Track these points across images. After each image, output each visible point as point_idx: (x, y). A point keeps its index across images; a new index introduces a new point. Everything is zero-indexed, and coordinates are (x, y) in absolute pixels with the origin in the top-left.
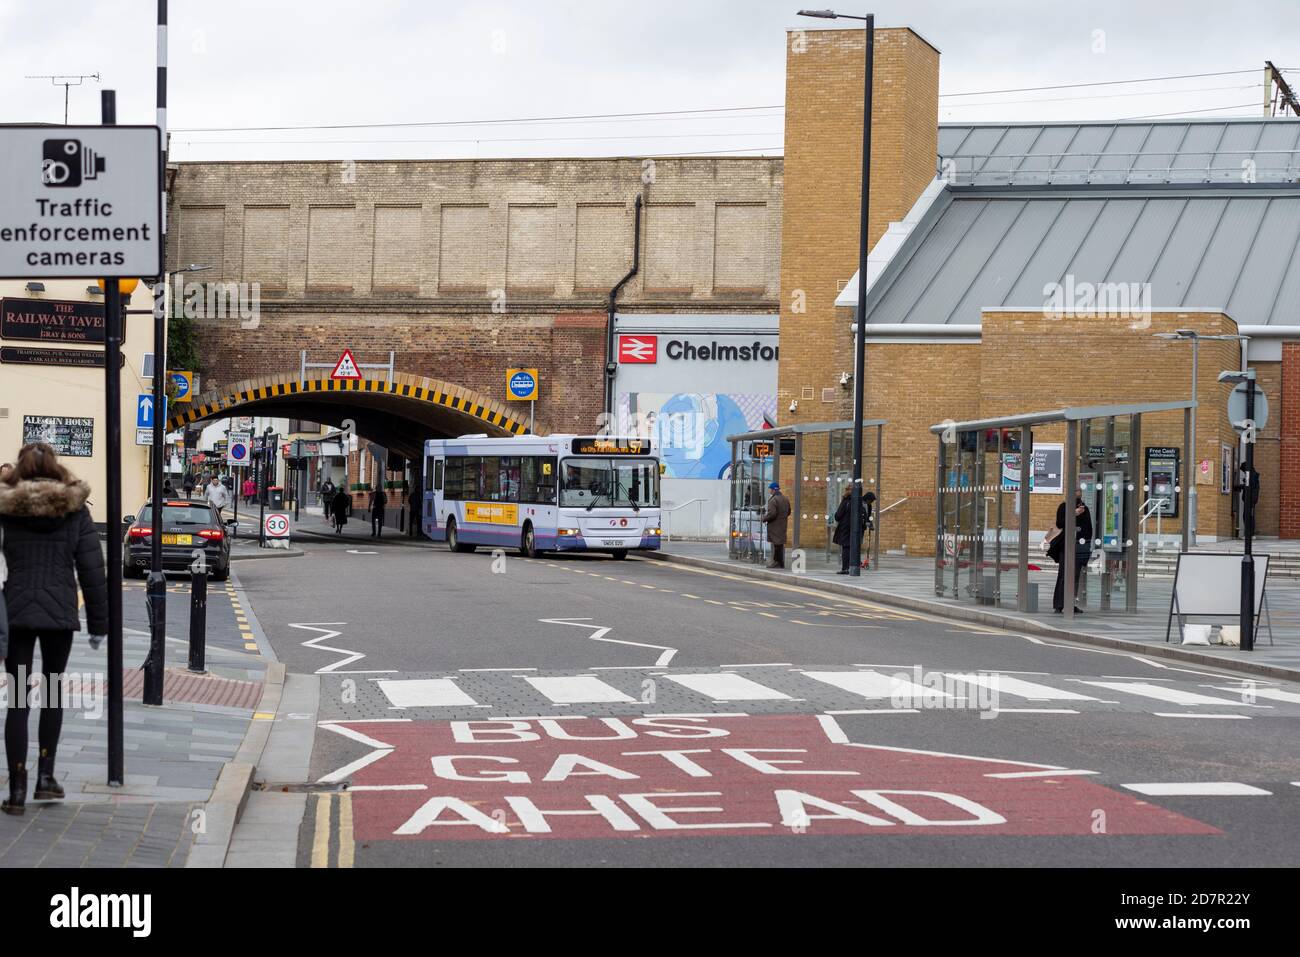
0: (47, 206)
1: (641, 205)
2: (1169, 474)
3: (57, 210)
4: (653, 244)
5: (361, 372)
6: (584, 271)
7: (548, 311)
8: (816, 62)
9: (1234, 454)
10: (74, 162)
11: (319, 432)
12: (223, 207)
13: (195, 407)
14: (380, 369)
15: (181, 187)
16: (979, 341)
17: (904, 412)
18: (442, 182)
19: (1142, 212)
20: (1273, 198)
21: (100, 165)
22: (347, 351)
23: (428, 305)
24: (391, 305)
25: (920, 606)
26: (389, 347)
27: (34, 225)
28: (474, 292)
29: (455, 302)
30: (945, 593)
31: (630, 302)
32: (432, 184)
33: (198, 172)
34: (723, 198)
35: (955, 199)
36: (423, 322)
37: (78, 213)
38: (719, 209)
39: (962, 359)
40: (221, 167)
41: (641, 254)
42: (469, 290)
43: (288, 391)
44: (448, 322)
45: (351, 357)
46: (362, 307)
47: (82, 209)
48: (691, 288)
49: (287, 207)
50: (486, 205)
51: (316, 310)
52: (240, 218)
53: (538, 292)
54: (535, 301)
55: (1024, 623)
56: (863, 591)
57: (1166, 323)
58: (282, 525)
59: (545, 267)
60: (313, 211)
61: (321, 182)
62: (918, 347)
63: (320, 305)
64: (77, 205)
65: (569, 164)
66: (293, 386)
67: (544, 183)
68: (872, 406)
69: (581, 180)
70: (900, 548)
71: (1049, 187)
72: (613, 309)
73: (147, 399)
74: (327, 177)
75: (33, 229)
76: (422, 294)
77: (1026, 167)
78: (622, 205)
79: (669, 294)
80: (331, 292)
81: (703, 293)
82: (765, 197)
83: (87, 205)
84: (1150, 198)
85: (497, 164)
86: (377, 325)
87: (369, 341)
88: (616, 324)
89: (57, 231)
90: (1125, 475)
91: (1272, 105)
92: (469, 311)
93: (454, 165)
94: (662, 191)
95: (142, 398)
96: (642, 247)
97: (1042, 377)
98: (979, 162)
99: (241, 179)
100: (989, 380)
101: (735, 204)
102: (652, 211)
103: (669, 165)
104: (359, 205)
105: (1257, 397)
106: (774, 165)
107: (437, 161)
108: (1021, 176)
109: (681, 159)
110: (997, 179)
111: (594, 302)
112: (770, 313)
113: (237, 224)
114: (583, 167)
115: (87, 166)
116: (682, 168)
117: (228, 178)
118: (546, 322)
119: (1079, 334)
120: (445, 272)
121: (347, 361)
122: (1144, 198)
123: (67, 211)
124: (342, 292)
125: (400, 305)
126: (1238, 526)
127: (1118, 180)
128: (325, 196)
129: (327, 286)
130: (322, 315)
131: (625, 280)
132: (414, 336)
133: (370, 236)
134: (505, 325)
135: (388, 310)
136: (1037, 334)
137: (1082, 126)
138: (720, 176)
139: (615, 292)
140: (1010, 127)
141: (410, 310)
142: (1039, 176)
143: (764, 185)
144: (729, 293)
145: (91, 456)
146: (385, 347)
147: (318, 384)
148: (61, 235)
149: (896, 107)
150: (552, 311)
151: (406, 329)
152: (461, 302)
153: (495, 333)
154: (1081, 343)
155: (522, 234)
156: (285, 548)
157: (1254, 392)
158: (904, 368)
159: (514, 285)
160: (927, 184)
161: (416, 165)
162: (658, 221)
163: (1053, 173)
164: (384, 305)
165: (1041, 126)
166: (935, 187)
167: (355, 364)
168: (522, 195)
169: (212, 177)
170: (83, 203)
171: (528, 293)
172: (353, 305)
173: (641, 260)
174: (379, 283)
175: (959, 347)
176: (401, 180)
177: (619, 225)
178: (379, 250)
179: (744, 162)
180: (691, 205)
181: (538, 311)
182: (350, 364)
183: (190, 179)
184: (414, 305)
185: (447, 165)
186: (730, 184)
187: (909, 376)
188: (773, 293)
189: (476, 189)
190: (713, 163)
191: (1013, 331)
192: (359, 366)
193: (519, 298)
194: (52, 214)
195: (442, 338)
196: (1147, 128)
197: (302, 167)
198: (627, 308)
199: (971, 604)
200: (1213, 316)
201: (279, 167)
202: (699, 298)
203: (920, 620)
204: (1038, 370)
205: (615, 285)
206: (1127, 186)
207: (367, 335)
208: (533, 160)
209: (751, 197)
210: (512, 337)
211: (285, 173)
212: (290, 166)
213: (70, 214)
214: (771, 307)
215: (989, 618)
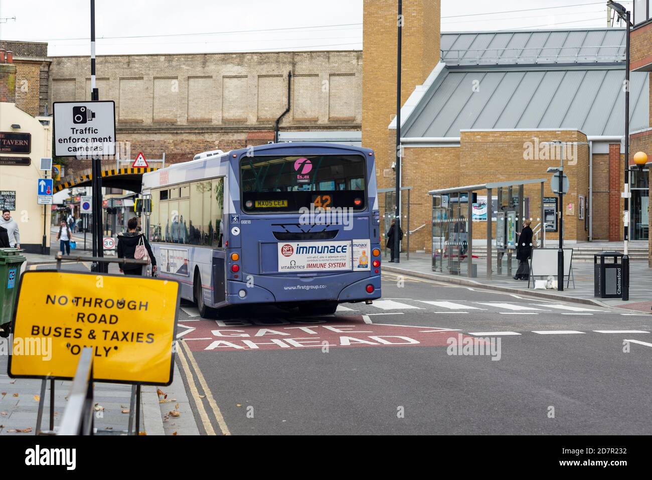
0: (75, 130)
1: (291, 76)
2: (554, 210)
3: (78, 132)
4: (298, 96)
5: (148, 164)
6: (262, 110)
7: (244, 131)
8: (378, 5)
9: (586, 200)
10: (84, 114)
11: (122, 194)
12: (74, 79)
13: (62, 183)
14: (158, 162)
15: (52, 69)
16: (459, 146)
17: (424, 181)
18: (188, 65)
19: (543, 79)
20: (609, 70)
21: (93, 115)
22: (141, 153)
23: (182, 129)
24: (163, 129)
25: (424, 276)
26: (162, 151)
27: (70, 137)
28: (206, 122)
29: (196, 127)
30: (437, 270)
31: (286, 126)
32: (183, 66)
33: (61, 62)
34: (333, 72)
35: (450, 72)
36: (179, 137)
37: (86, 133)
38: (331, 77)
39: (452, 154)
40: (73, 59)
41: (291, 101)
42: (203, 121)
43: (110, 174)
44: (193, 137)
45: (143, 156)
46: (148, 130)
47: (87, 131)
48: (318, 118)
49: (108, 79)
50: (210, 77)
51: (124, 132)
52: (83, 85)
53: (239, 121)
54: (237, 126)
55: (468, 282)
56: (399, 270)
57: (550, 136)
58: (111, 243)
59: (242, 108)
60: (121, 81)
61: (125, 66)
62: (430, 149)
63: (126, 130)
64: (85, 130)
65: (254, 55)
66: (113, 172)
67: (241, 65)
68: (407, 179)
69: (260, 63)
70: (423, 249)
71: (497, 66)
72: (277, 129)
73: (43, 181)
74: (129, 63)
75: (70, 139)
76: (179, 123)
77: (486, 55)
78: (281, 76)
79: (306, 121)
80: (132, 123)
81: (323, 121)
82: (355, 71)
83: (89, 130)
84: (548, 71)
85: (216, 56)
86: (156, 140)
87: (152, 148)
88: (279, 137)
89: (78, 139)
90: (517, 213)
91: (612, 20)
92: (203, 131)
93: (195, 56)
94: (301, 68)
95: (40, 180)
96: (292, 97)
97: (490, 163)
98: (461, 54)
99: (84, 65)
100: (464, 165)
101: (339, 75)
102: (296, 79)
103: (305, 55)
104: (145, 78)
105: (564, 179)
106: (358, 54)
107: (186, 55)
108: (483, 60)
109: (311, 52)
110: (471, 62)
111: (267, 126)
112: (358, 130)
113: (82, 88)
114: (261, 57)
115: (89, 115)
116: (311, 56)
117: (77, 64)
118: (243, 137)
119: (508, 142)
120: (191, 111)
121: (140, 158)
122: (545, 71)
123: (82, 132)
124: (137, 122)
125: (167, 129)
126: (589, 235)
127: (532, 62)
128: (127, 73)
129: (130, 119)
130: (127, 135)
131: (284, 115)
132: (175, 145)
133: (151, 93)
134: (222, 138)
135: (161, 131)
136: (487, 143)
137: (515, 33)
138: (332, 59)
139: (278, 121)
140: (479, 34)
141: (173, 132)
142: (492, 60)
143: (354, 65)
144: (337, 121)
145: (15, 210)
146: (160, 151)
147: (126, 170)
148: (80, 140)
149: (418, 27)
150: (246, 131)
151: (171, 141)
152: (199, 127)
153: (217, 142)
154: (509, 146)
155: (230, 91)
156: (113, 255)
157: (562, 177)
158: (423, 159)
159: (226, 118)
160: (435, 66)
161: (175, 57)
162: (300, 84)
163: (500, 58)
164: (159, 129)
165: (494, 33)
166: (440, 66)
167: (144, 160)
168: (230, 71)
169: (69, 64)
170: (88, 129)
171: (234, 122)
172: (143, 129)
173: (291, 104)
174: (156, 118)
175: (450, 149)
176: (167, 64)
177: (280, 85)
178: (156, 101)
179: (343, 53)
180: (317, 75)
181: (239, 131)
182: (142, 159)
183: (57, 65)
184: (175, 129)
185: (191, 56)
186: (336, 64)
187: (426, 163)
188: (359, 120)
189: (206, 68)
190: (328, 54)
191: (476, 141)
192: (147, 160)
193: (229, 124)
194: (77, 133)
195: (190, 146)
196: (548, 34)
197: (115, 58)
198: (284, 129)
199: (447, 274)
200: (573, 132)
201: (104, 58)
202: (322, 123)
203: (422, 282)
204: (488, 160)
205: (278, 117)
206: (536, 65)
207: (150, 144)
208: (235, 54)
209: (348, 71)
210: (225, 144)
211: (107, 62)
212: (109, 58)
213: (83, 133)
214: (357, 127)
215: (454, 280)
